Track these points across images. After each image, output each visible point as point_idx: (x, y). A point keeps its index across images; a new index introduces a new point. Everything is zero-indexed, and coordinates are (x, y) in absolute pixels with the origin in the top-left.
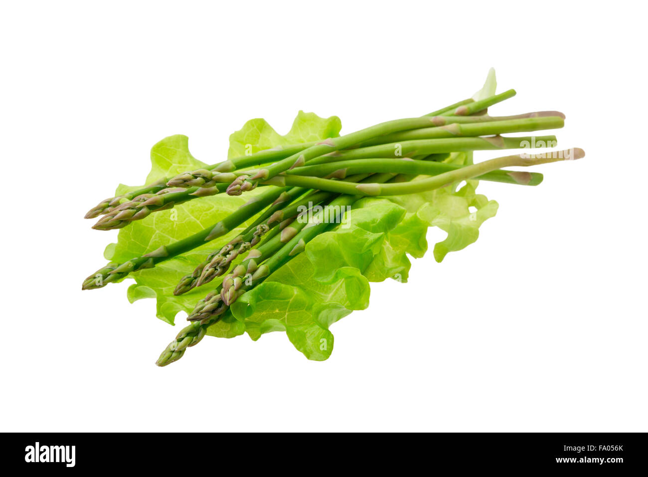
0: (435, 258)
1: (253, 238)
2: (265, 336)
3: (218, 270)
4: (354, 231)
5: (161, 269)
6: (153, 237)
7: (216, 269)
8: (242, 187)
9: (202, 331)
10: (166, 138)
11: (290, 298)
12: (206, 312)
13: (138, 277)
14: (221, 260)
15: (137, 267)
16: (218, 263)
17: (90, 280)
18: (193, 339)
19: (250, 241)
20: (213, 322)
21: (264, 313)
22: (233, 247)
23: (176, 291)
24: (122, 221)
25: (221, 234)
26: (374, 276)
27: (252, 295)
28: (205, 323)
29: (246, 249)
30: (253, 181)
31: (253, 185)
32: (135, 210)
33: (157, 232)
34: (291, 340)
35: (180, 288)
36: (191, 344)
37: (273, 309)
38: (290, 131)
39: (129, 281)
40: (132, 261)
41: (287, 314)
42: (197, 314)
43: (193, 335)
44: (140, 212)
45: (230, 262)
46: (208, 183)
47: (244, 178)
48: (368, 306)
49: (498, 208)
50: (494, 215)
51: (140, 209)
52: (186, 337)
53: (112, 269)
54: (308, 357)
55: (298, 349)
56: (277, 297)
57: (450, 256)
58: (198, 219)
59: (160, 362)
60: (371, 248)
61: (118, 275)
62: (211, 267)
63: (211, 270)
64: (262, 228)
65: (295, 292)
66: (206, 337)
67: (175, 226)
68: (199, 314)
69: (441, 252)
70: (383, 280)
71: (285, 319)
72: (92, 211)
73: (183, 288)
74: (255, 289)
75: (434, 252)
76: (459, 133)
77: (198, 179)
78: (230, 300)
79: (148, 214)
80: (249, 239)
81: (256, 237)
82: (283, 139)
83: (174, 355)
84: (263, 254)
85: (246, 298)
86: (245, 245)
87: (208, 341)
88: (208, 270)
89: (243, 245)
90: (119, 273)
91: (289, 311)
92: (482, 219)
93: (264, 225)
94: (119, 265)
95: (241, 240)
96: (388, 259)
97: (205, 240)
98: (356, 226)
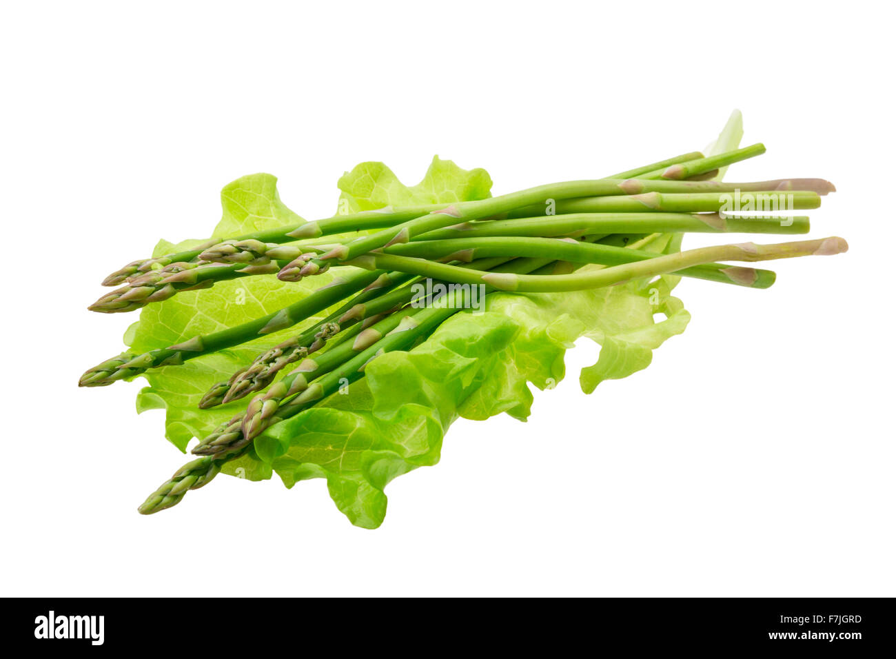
0: (582, 387)
1: (314, 341)
2: (300, 484)
3: (254, 383)
4: (437, 352)
5: (194, 367)
6: (192, 320)
7: (252, 382)
8: (303, 270)
9: (213, 469)
10: (244, 178)
11: (348, 432)
12: (221, 444)
13: (158, 377)
14: (262, 369)
15: (158, 362)
16: (256, 374)
17: (91, 374)
18: (197, 480)
19: (309, 346)
20: (231, 457)
21: (312, 449)
22: (282, 352)
23: (202, 403)
24: (132, 302)
25: (281, 326)
26: (475, 410)
27: (287, 427)
28: (218, 458)
29: (299, 357)
30: (321, 263)
31: (320, 268)
32: (153, 288)
33: (199, 313)
34: (332, 495)
35: (207, 399)
36: (195, 486)
37: (324, 444)
38: (422, 183)
39: (141, 382)
40: (151, 353)
41: (343, 453)
42: (206, 446)
43: (200, 474)
44: (160, 291)
45: (274, 373)
46: (259, 259)
47: (309, 258)
48: (438, 461)
49: (688, 322)
50: (682, 332)
51: (161, 286)
52: (188, 475)
53: (122, 361)
54: (353, 521)
55: (341, 509)
56: (329, 429)
57: (607, 387)
58: (260, 300)
59: (144, 509)
60: (461, 376)
61: (130, 371)
62: (245, 377)
63: (245, 382)
64: (329, 327)
65: (358, 423)
66: (220, 475)
67: (226, 307)
68: (209, 446)
69: (590, 380)
70: (486, 419)
71: (339, 460)
72: (113, 276)
73: (212, 399)
74: (295, 418)
75: (580, 378)
76: (659, 206)
77: (244, 253)
78: (250, 432)
79: (173, 294)
80: (307, 342)
81: (318, 340)
82: (407, 193)
83: (166, 500)
84: (320, 366)
85: (278, 431)
86: (299, 351)
87: (223, 483)
88: (240, 382)
89: (296, 351)
90: (132, 368)
91: (346, 450)
92: (665, 334)
93: (334, 323)
94: (133, 357)
95: (295, 343)
96: (509, 384)
97: (259, 333)
98: (443, 344)
